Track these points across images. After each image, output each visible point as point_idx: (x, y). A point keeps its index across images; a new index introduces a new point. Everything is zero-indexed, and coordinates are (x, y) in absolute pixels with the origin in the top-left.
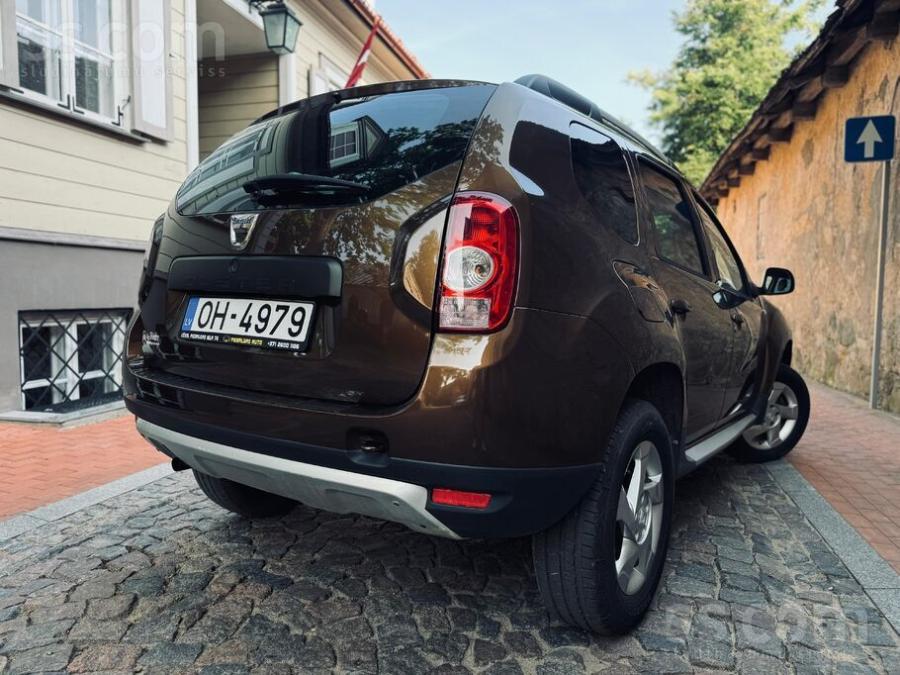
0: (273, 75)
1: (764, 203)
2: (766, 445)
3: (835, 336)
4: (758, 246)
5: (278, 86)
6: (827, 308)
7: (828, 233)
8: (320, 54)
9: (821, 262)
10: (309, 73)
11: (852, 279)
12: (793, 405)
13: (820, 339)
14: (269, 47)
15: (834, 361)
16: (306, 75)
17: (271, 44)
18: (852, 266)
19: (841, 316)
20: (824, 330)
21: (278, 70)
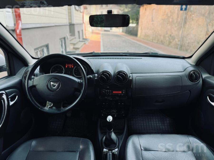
1: (154, 11)
3: (171, 38)
4: (152, 19)
6: (169, 33)
7: (171, 20)
9: (169, 25)
11: (175, 29)
13: (167, 39)
15: (170, 42)
18: (176, 27)
19: (172, 35)
20: (168, 37)
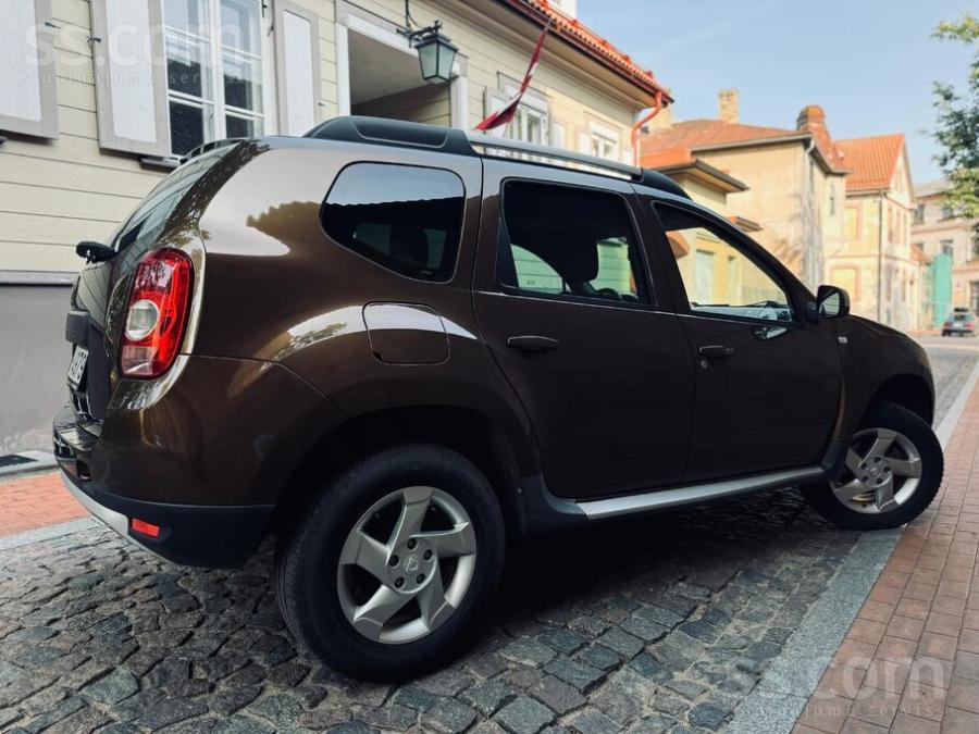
0: (446, 103)
2: (874, 509)
5: (450, 114)
8: (498, 73)
10: (484, 95)
12: (914, 458)
14: (426, 79)
16: (481, 98)
17: (426, 76)
21: (450, 98)
